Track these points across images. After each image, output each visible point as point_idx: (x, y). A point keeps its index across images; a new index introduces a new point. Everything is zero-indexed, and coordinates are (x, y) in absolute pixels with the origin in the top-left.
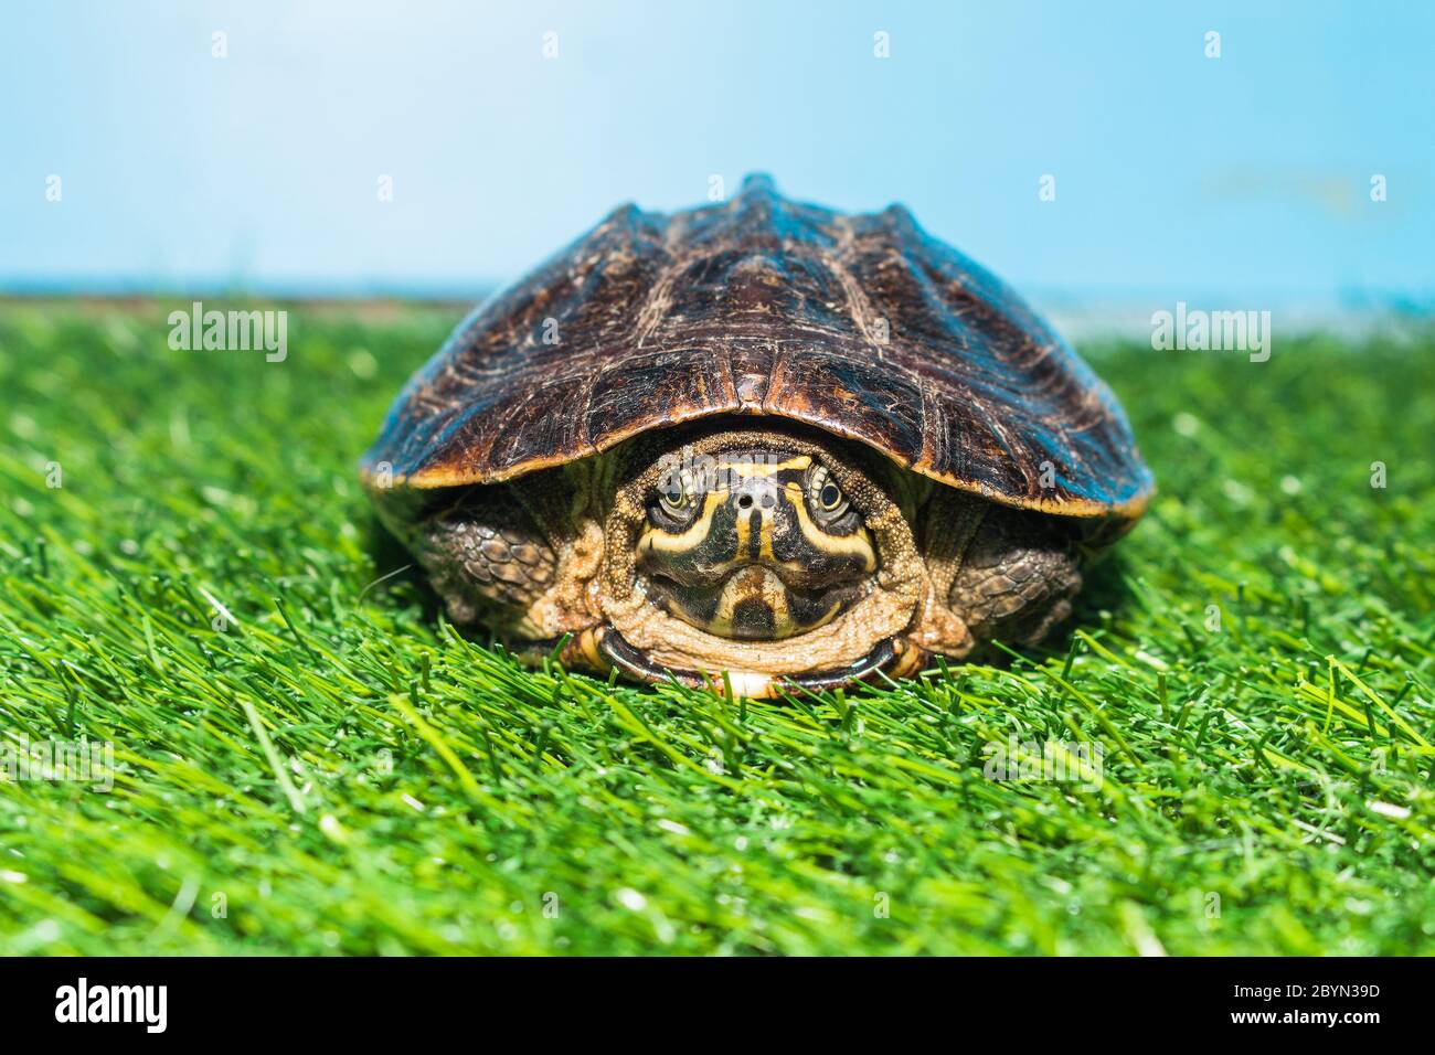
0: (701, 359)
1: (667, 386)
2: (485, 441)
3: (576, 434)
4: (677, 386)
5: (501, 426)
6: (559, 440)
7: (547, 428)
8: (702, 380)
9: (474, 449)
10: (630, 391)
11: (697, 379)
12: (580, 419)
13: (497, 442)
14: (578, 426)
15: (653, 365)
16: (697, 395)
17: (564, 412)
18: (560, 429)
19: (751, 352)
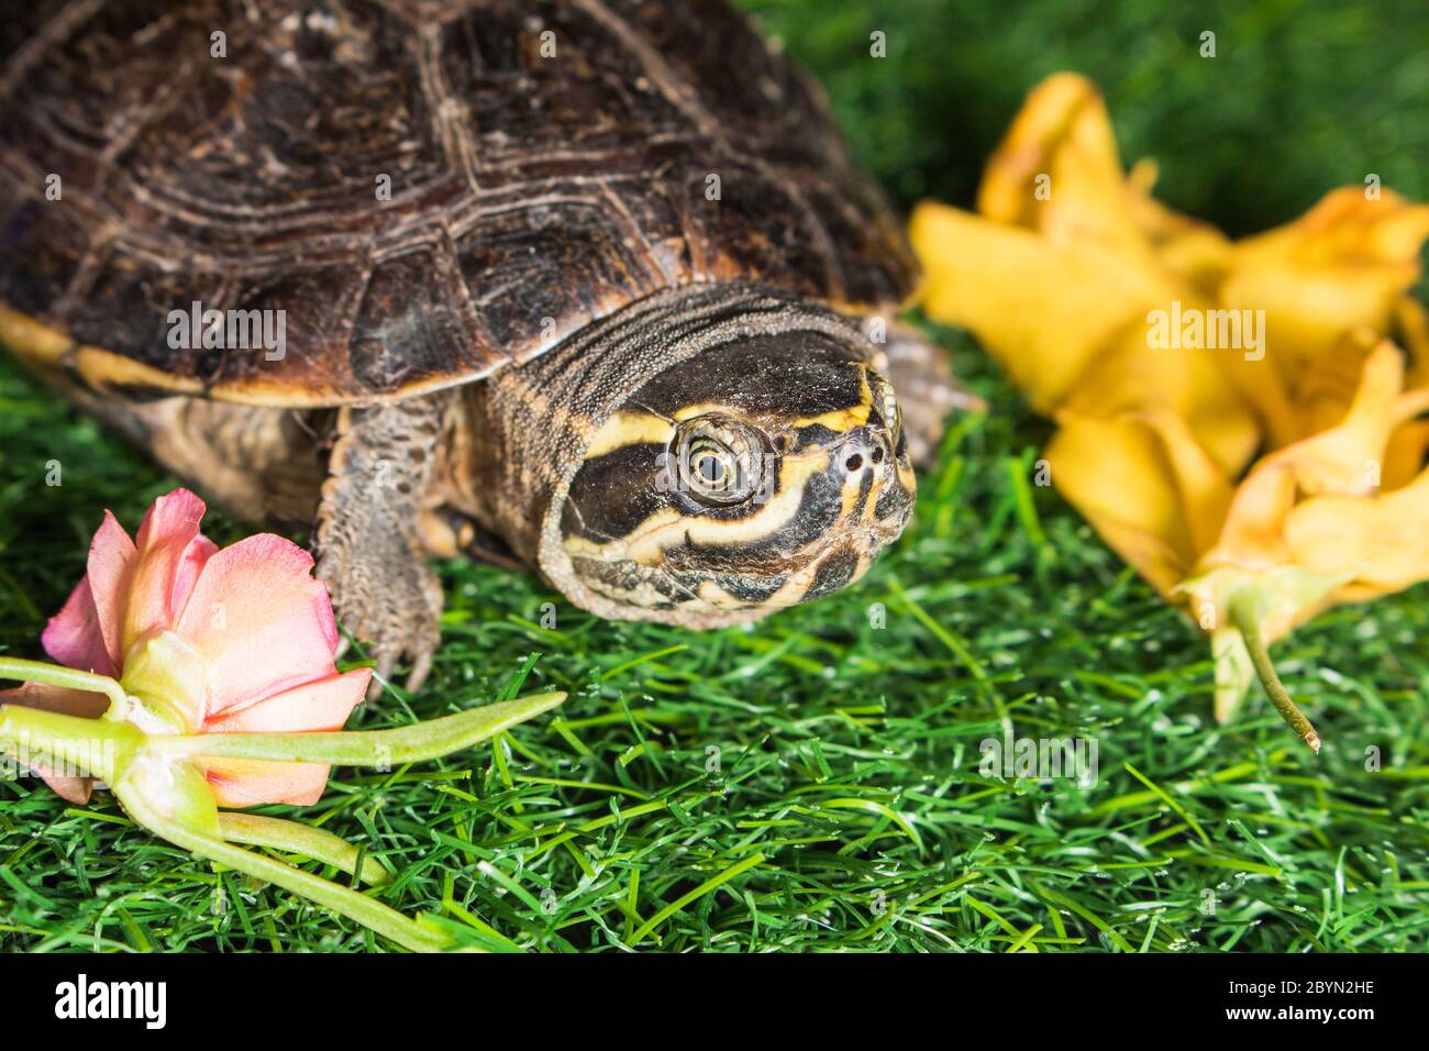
0: (593, 220)
1: (573, 265)
2: (333, 346)
3: (474, 338)
4: (589, 267)
5: (348, 324)
6: (450, 344)
7: (422, 328)
8: (614, 254)
9: (321, 358)
10: (522, 271)
11: (608, 252)
12: (466, 314)
13: (353, 346)
14: (470, 327)
15: (527, 227)
16: (620, 278)
17: (435, 300)
18: (442, 329)
19: (651, 203)
